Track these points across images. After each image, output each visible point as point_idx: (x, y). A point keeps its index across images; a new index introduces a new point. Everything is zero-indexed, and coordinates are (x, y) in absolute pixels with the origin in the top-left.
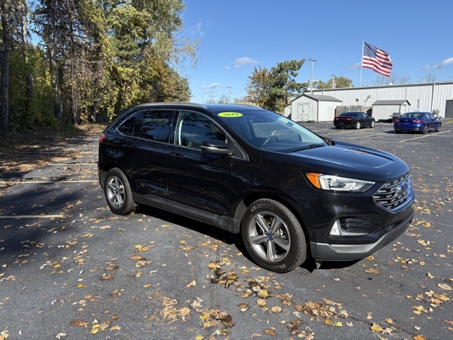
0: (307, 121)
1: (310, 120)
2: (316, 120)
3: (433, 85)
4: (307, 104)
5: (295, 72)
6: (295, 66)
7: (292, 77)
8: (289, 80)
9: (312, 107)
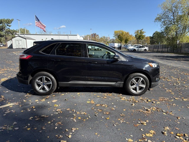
0: (21, 48)
1: (23, 47)
2: (26, 48)
3: (68, 35)
4: (20, 40)
5: (9, 25)
6: (9, 22)
7: (8, 27)
8: (6, 28)
9: (24, 42)
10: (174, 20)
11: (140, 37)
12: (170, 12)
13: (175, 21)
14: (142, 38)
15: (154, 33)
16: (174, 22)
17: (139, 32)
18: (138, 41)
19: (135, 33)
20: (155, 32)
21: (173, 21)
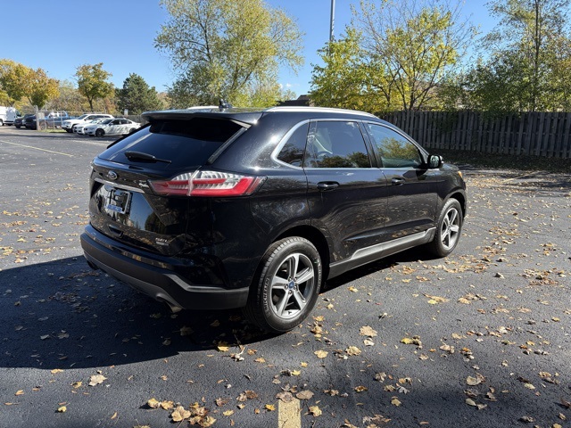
10: (208, 49)
11: (95, 88)
12: (196, 25)
13: (210, 51)
14: (103, 94)
15: (128, 80)
16: (208, 55)
17: (91, 71)
18: (90, 102)
19: (78, 74)
20: (129, 77)
21: (206, 52)
